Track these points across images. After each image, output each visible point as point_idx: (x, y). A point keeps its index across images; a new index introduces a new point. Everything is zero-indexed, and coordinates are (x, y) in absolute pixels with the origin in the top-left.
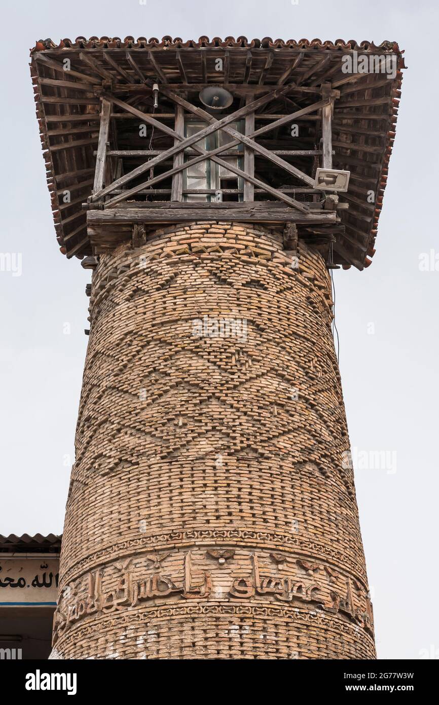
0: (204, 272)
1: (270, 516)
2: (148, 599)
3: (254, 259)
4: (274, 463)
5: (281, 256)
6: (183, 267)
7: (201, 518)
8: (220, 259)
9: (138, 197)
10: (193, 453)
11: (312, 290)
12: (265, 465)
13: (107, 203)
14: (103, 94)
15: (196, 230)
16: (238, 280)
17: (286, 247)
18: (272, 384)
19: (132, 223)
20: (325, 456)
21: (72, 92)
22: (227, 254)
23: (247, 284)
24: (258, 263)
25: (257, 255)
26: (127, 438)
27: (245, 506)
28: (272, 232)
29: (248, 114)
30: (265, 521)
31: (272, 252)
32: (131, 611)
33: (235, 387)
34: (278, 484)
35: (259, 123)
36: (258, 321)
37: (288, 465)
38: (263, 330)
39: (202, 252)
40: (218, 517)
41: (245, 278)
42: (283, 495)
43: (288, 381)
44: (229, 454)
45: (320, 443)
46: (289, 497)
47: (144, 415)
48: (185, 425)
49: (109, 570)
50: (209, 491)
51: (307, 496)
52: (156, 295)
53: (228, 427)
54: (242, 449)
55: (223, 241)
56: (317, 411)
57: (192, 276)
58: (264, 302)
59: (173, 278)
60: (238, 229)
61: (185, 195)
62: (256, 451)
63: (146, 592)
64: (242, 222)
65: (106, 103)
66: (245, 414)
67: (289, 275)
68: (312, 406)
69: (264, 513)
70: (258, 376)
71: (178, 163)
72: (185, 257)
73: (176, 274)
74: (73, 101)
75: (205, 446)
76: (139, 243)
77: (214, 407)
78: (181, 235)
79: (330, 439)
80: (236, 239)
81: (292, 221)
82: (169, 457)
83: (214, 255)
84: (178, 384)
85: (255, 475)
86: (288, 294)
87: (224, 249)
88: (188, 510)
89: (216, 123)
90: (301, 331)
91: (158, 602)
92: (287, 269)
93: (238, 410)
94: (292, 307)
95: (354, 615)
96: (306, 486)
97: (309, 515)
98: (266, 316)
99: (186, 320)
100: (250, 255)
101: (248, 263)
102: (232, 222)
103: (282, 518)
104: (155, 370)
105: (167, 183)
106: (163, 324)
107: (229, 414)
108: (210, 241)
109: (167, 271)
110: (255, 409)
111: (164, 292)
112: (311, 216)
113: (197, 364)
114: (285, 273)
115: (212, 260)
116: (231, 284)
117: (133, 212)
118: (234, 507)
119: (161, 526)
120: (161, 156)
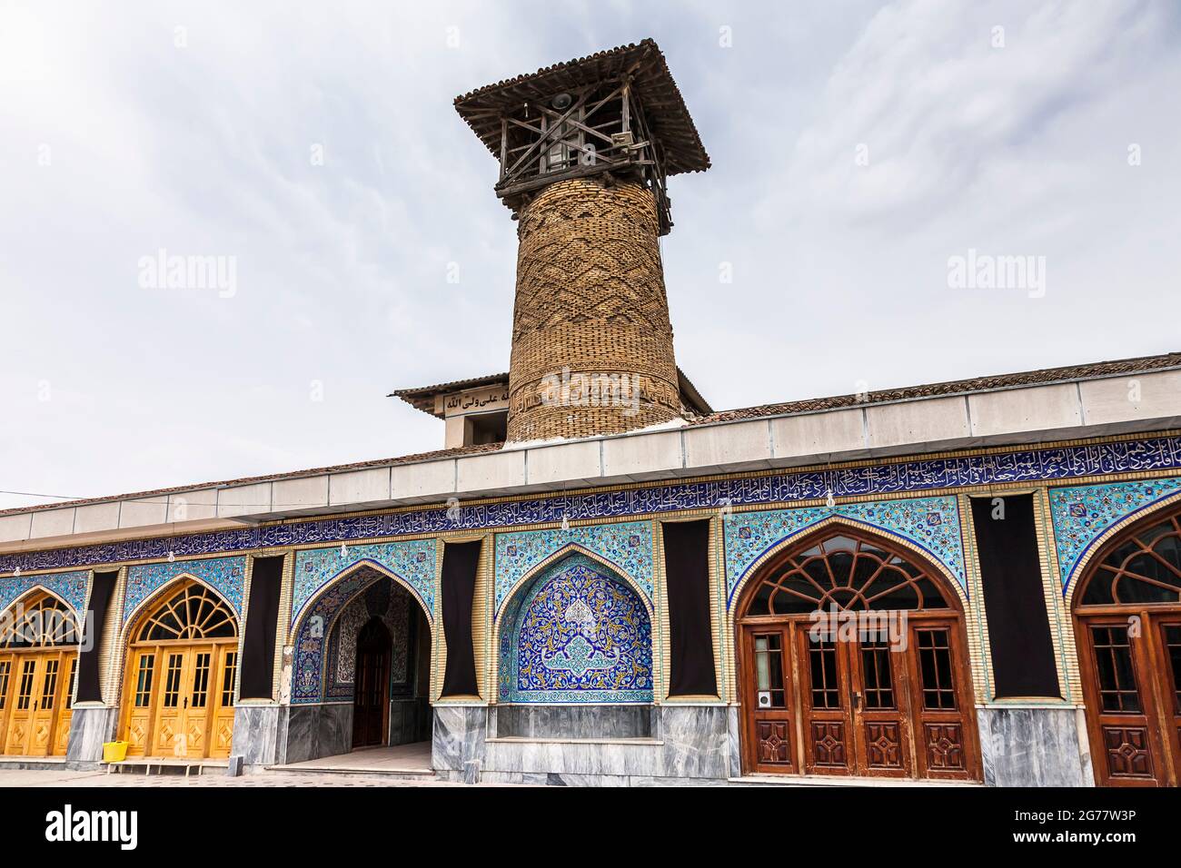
0: (558, 214)
1: (591, 353)
2: (531, 408)
3: (586, 199)
4: (595, 322)
5: (603, 192)
6: (548, 214)
7: (554, 360)
8: (566, 204)
9: (524, 175)
10: (551, 323)
11: (628, 208)
12: (589, 323)
13: (506, 185)
14: (502, 117)
15: (553, 189)
16: (575, 214)
17: (607, 186)
18: (595, 273)
19: (521, 192)
20: (631, 309)
21: (489, 119)
22: (570, 200)
23: (582, 216)
24: (589, 201)
25: (588, 195)
26: (524, 320)
27: (577, 349)
28: (597, 179)
29: (580, 106)
30: (588, 355)
31: (597, 192)
32: (525, 414)
33: (573, 280)
34: (596, 333)
35: (587, 110)
36: (587, 237)
37: (603, 320)
38: (590, 242)
39: (556, 202)
40: (563, 358)
41: (579, 212)
42: (599, 338)
43: (606, 269)
44: (570, 321)
45: (628, 302)
46: (603, 339)
47: (531, 305)
48: (547, 308)
49: (518, 394)
50: (558, 344)
51: (615, 336)
52: (535, 233)
53: (569, 305)
54: (576, 316)
55: (567, 192)
56: (626, 283)
57: (553, 218)
58: (591, 225)
59: (543, 222)
60: (576, 183)
61: (549, 167)
62: (584, 315)
63: (530, 403)
64: (578, 177)
65: (504, 121)
66: (579, 295)
67: (609, 203)
68: (623, 281)
69: (588, 351)
70: (586, 271)
71: (543, 148)
72: (548, 207)
73: (545, 219)
74: (492, 123)
75: (557, 318)
76: (529, 203)
77: (563, 295)
78: (547, 193)
79: (635, 298)
80: (575, 189)
81: (606, 170)
82: (540, 328)
83: (562, 202)
84: (545, 284)
85: (583, 330)
86: (609, 216)
87: (568, 197)
88: (548, 356)
89: (562, 117)
90: (615, 237)
91: (536, 408)
92: (608, 200)
93: (575, 293)
94: (609, 223)
95: (648, 398)
96: (614, 330)
97: (616, 347)
98: (592, 233)
99: (549, 246)
100: (583, 197)
101: (582, 202)
102: (572, 179)
103: (598, 352)
104: (535, 278)
105: (537, 163)
106: (538, 250)
107: (569, 297)
108: (560, 194)
109: (539, 217)
110: (584, 291)
111: (538, 231)
112: (615, 164)
113: (554, 270)
114: (605, 202)
115: (562, 206)
116: (571, 218)
117: (520, 187)
118: (571, 350)
119: (536, 367)
120: (532, 147)
